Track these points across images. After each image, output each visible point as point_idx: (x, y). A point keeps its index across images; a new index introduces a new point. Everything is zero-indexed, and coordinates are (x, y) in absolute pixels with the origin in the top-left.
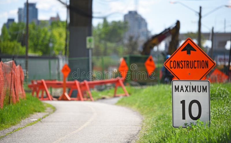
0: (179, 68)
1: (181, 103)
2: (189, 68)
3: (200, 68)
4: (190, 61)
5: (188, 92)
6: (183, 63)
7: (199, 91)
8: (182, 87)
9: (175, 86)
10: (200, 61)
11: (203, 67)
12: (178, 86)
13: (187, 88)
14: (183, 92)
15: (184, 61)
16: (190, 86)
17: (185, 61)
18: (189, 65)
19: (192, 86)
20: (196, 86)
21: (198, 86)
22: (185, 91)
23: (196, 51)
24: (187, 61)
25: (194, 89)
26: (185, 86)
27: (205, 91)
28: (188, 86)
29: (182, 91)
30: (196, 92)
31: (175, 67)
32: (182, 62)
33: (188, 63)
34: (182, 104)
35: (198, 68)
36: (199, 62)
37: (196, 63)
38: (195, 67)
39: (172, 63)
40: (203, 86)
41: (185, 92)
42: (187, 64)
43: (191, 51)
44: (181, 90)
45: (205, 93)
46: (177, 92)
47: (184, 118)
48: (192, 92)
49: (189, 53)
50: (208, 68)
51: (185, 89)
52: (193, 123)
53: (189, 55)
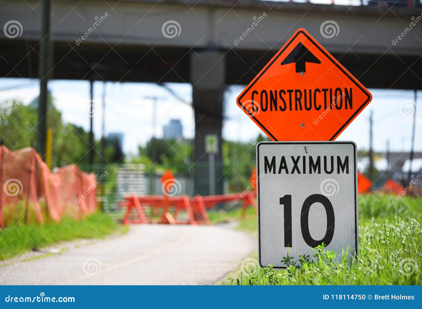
0: (276, 110)
1: (281, 203)
2: (301, 109)
4: (305, 91)
5: (299, 172)
6: (286, 97)
7: (329, 169)
8: (283, 159)
9: (266, 158)
10: (331, 90)
12: (274, 158)
13: (296, 162)
14: (287, 172)
15: (288, 91)
16: (304, 158)
17: (292, 91)
18: (302, 101)
19: (311, 158)
20: (319, 157)
21: (325, 158)
22: (290, 170)
23: (319, 62)
24: (297, 91)
25: (315, 165)
26: (292, 157)
27: (343, 171)
28: (299, 157)
29: (283, 171)
30: (319, 172)
31: (264, 108)
32: (285, 93)
33: (298, 96)
34: (283, 206)
35: (325, 108)
36: (328, 93)
37: (320, 97)
38: (318, 107)
39: (257, 97)
40: (339, 158)
41: (293, 172)
42: (296, 99)
43: (306, 62)
44: (281, 168)
45: (343, 175)
46: (270, 174)
47: (288, 242)
48: (311, 172)
49: (300, 68)
50: (351, 108)
51: (290, 165)
52: (308, 256)
53: (301, 73)
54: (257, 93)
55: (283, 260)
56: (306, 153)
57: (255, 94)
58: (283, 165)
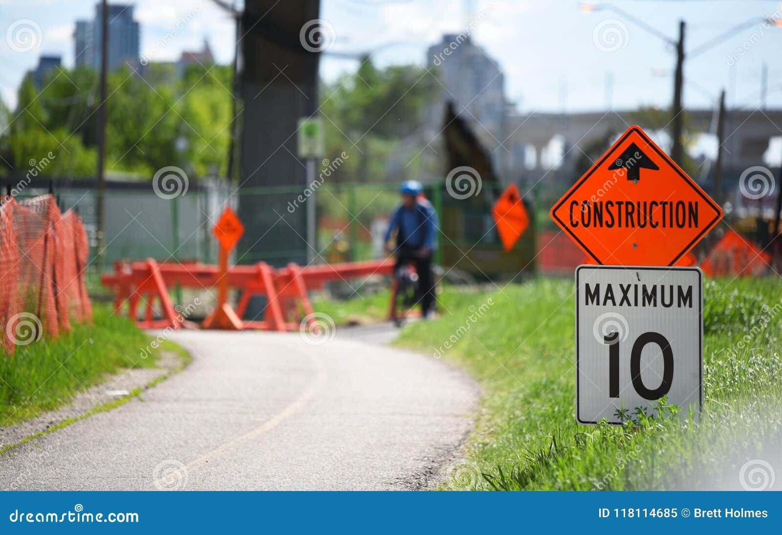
0: (601, 226)
2: (633, 226)
3: (671, 226)
4: (639, 203)
5: (629, 304)
6: (614, 210)
7: (667, 302)
8: (609, 288)
9: (587, 286)
10: (671, 203)
11: (681, 223)
12: (598, 286)
13: (625, 292)
14: (614, 304)
15: (617, 203)
16: (636, 286)
17: (622, 203)
18: (635, 215)
19: (644, 287)
20: (655, 287)
21: (663, 287)
22: (618, 301)
23: (656, 168)
24: (628, 203)
25: (650, 297)
26: (621, 286)
27: (685, 304)
28: (629, 286)
29: (609, 302)
30: (655, 305)
31: (586, 222)
32: (612, 205)
33: (630, 210)
35: (664, 226)
36: (667, 207)
37: (657, 210)
38: (654, 223)
39: (577, 210)
40: (680, 288)
41: (621, 304)
42: (627, 213)
43: (641, 169)
44: (607, 298)
45: (685, 308)
46: (592, 306)
47: (614, 391)
48: (644, 305)
50: (696, 226)
51: (618, 295)
53: (634, 182)
54: (577, 204)
55: (617, 413)
56: (639, 280)
57: (574, 205)
58: (609, 295)
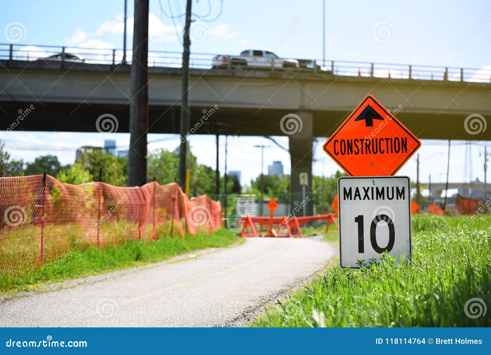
0: (352, 153)
1: (356, 221)
3: (392, 152)
4: (373, 140)
5: (369, 199)
6: (359, 144)
7: (390, 196)
8: (357, 190)
9: (345, 189)
10: (391, 139)
11: (397, 150)
12: (351, 189)
13: (366, 192)
14: (360, 199)
15: (360, 140)
16: (372, 188)
17: (363, 140)
18: (371, 147)
19: (377, 188)
20: (383, 188)
21: (388, 188)
22: (362, 197)
23: (382, 119)
24: (367, 140)
25: (380, 194)
26: (364, 188)
27: (401, 198)
28: (368, 188)
29: (357, 198)
30: (384, 199)
31: (343, 152)
32: (358, 142)
33: (368, 144)
34: (357, 223)
35: (388, 152)
36: (389, 141)
37: (383, 143)
38: (382, 151)
39: (338, 145)
40: (397, 188)
41: (364, 199)
42: (367, 146)
43: (373, 119)
44: (356, 195)
45: (401, 200)
46: (348, 200)
47: (361, 249)
48: (377, 199)
49: (369, 123)
50: (406, 152)
51: (362, 193)
52: (375, 259)
53: (370, 127)
54: (338, 142)
55: (358, 262)
56: (374, 185)
57: (336, 142)
